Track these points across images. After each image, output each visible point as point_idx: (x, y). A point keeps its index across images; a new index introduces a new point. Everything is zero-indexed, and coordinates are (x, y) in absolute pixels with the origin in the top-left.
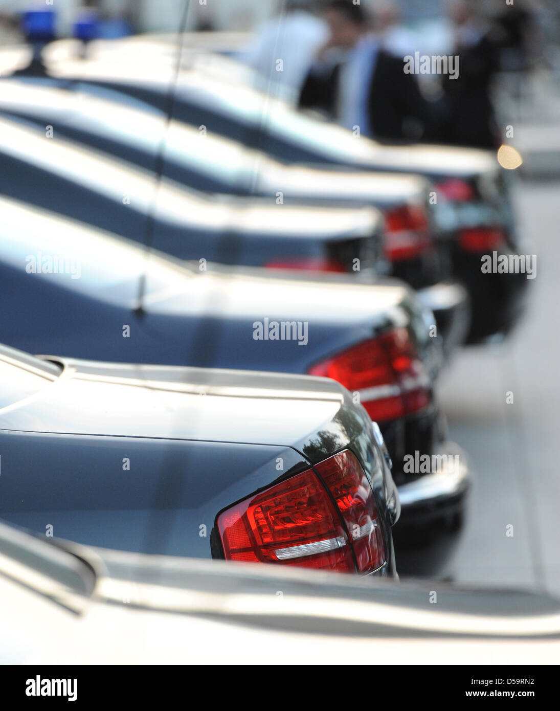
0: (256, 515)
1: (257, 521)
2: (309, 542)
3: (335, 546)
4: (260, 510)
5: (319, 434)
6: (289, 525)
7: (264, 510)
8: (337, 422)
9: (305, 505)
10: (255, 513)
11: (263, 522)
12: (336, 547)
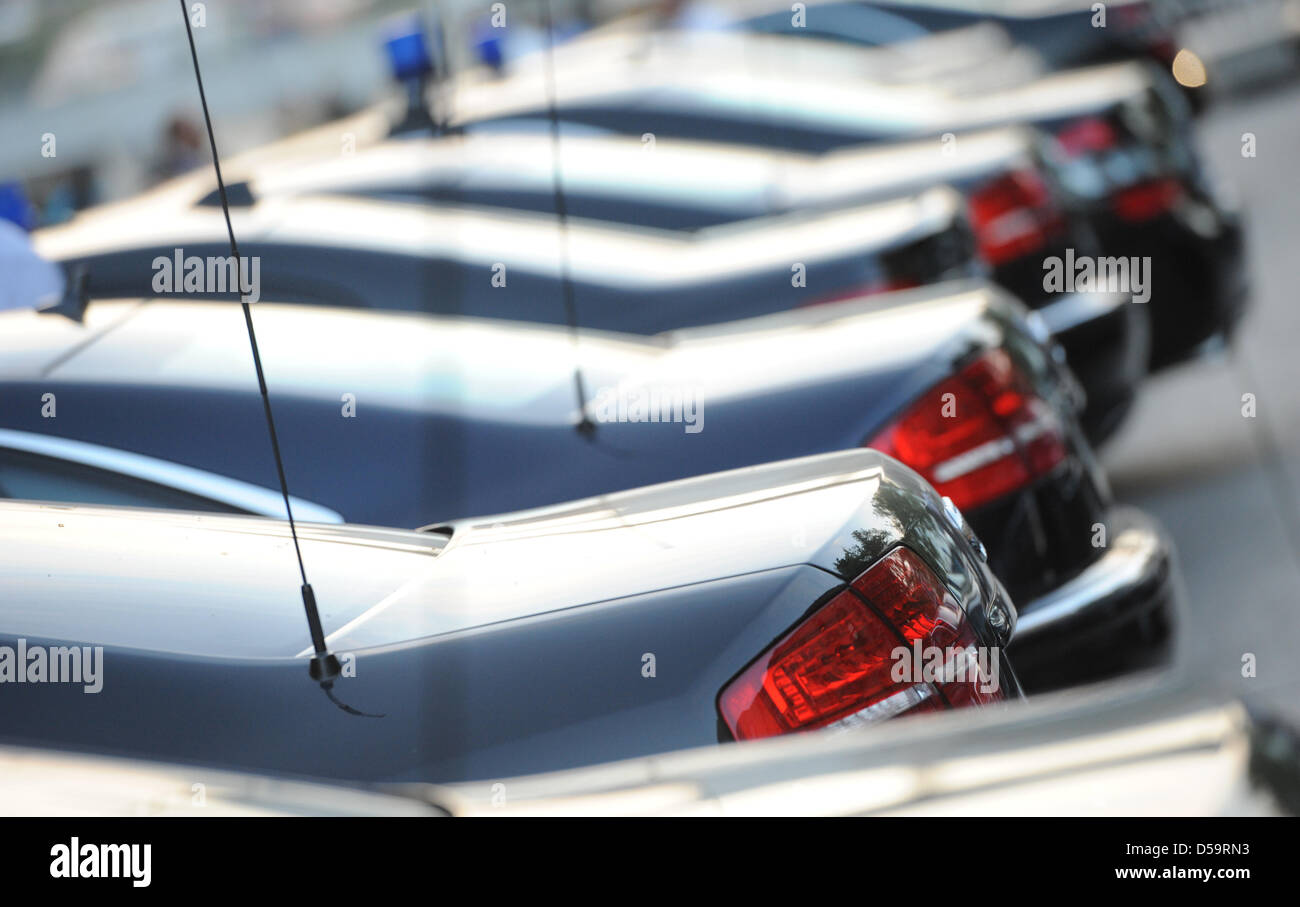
0: (778, 682)
1: (782, 691)
2: (871, 704)
3: (915, 699)
4: (782, 673)
5: (857, 535)
6: (835, 685)
7: (790, 671)
8: (887, 514)
9: (852, 648)
10: (775, 679)
11: (791, 690)
12: (918, 701)
